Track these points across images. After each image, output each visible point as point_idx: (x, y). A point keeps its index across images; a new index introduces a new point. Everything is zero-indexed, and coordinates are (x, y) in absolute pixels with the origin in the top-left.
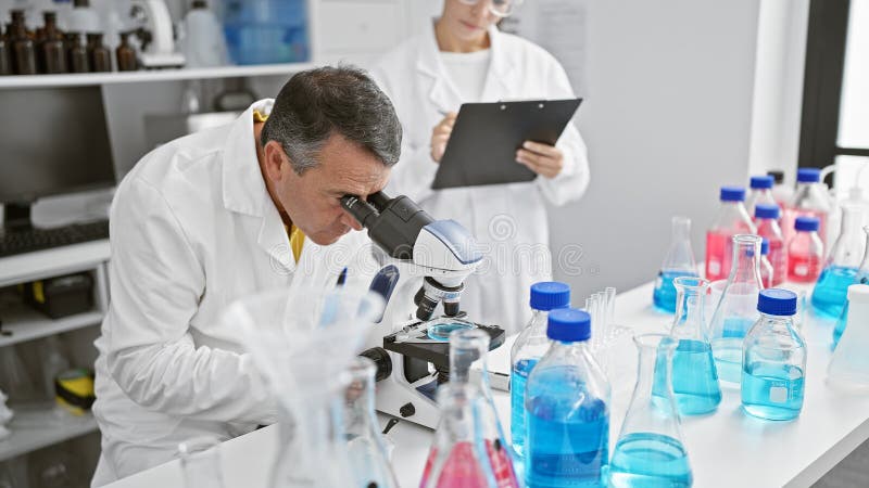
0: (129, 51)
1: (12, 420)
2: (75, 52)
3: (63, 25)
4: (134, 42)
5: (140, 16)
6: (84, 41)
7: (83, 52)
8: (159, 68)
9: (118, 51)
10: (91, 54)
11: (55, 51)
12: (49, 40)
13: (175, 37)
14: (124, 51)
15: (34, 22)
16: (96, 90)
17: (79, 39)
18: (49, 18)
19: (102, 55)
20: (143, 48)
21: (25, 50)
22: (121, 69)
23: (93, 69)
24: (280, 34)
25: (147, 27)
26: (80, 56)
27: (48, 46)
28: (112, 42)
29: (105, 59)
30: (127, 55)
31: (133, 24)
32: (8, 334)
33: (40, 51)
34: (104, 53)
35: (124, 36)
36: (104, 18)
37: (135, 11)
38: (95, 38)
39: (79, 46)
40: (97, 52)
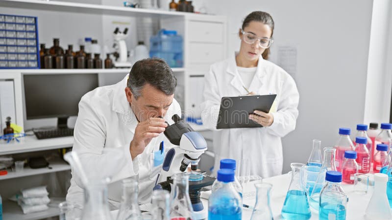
0: (110, 61)
1: (50, 203)
2: (89, 61)
3: (87, 50)
4: (112, 57)
5: (117, 47)
6: (93, 57)
7: (92, 61)
8: (122, 68)
9: (106, 61)
10: (95, 61)
11: (81, 60)
12: (80, 56)
13: (128, 56)
14: (107, 61)
15: (76, 49)
16: (96, 75)
17: (91, 56)
18: (82, 47)
19: (99, 62)
20: (116, 60)
21: (70, 59)
22: (106, 67)
23: (95, 67)
24: (172, 56)
25: (118, 52)
26: (90, 62)
27: (79, 59)
28: (103, 57)
29: (100, 63)
30: (109, 62)
31: (113, 50)
32: (51, 168)
33: (76, 60)
34: (100, 61)
35: (108, 55)
36: (102, 47)
37: (114, 45)
38: (97, 55)
39: (91, 58)
40: (97, 61)
